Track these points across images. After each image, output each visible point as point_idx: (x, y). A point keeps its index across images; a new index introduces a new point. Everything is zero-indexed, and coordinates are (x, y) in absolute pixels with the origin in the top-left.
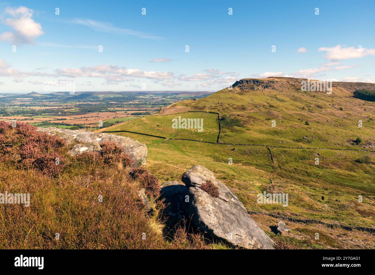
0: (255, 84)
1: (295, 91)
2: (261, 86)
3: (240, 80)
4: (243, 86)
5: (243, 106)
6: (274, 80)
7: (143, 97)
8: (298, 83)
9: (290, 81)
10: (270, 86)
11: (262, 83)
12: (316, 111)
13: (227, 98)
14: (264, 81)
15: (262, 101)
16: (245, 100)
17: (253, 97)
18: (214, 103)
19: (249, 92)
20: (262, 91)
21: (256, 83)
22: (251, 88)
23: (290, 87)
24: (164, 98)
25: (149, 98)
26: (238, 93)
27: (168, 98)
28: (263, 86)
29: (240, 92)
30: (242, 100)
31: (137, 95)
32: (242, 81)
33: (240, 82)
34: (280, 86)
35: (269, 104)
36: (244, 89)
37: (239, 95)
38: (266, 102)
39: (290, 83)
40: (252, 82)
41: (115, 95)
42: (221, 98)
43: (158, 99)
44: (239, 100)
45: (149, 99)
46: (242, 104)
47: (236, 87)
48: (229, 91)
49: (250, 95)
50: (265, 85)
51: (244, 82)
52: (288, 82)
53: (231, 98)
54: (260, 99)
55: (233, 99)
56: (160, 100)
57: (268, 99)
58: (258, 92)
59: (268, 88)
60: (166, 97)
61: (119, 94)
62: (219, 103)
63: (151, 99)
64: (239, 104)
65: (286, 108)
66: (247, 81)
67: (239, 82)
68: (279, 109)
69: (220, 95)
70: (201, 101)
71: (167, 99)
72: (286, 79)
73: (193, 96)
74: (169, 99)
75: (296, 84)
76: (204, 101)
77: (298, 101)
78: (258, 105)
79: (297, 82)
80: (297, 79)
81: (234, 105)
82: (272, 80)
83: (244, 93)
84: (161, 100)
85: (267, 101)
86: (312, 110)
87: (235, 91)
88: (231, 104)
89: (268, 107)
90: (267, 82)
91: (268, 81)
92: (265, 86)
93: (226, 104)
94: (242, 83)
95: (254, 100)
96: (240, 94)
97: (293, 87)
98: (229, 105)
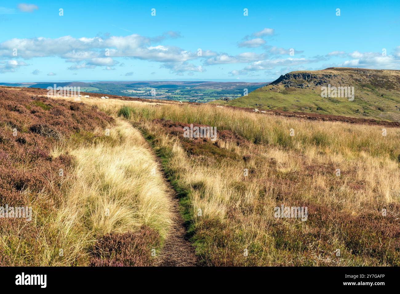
0: (305, 79)
1: (358, 89)
2: (312, 82)
3: (286, 75)
4: (288, 82)
5: (285, 108)
6: (331, 74)
7: (134, 92)
8: (365, 77)
9: (354, 75)
10: (324, 82)
11: (315, 77)
12: (372, 114)
13: (267, 98)
14: (317, 76)
15: (309, 102)
16: (288, 101)
17: (299, 96)
18: (251, 104)
19: (296, 91)
20: (313, 90)
21: (307, 78)
22: (300, 85)
23: (353, 82)
24: (170, 94)
25: (144, 93)
26: (281, 92)
27: (177, 94)
28: (315, 81)
29: (284, 91)
30: (285, 101)
31: (124, 89)
32: (288, 76)
33: (286, 77)
34: (339, 82)
35: (317, 106)
36: (289, 86)
37: (282, 94)
38: (314, 103)
39: (354, 78)
40: (302, 77)
41: (87, 88)
42: (259, 98)
43: (161, 95)
44: (281, 101)
45: (145, 95)
46: (285, 106)
47: (280, 83)
48: (270, 89)
49: (296, 94)
50: (318, 80)
51: (291, 77)
52: (352, 76)
53: (271, 98)
54: (308, 99)
55: (274, 99)
56: (164, 96)
57: (318, 99)
58: (307, 90)
59: (322, 84)
60: (173, 92)
61: (93, 87)
62: (256, 105)
63: (148, 96)
64: (281, 105)
65: (336, 111)
66: (295, 76)
67: (284, 76)
68: (327, 111)
69: (258, 94)
70: (236, 102)
71: (176, 96)
72: (350, 71)
73: (220, 90)
74: (179, 96)
75: (362, 78)
76: (239, 102)
77: (357, 102)
78: (303, 107)
79: (364, 75)
80: (366, 71)
81: (275, 107)
82: (328, 74)
83: (289, 92)
84: (165, 98)
85: (317, 102)
86: (368, 113)
87: (277, 90)
88: (272, 105)
89: (316, 110)
90: (321, 76)
91: (323, 75)
92: (318, 82)
93: (265, 106)
94: (289, 78)
95: (299, 101)
96: (284, 93)
97: (357, 83)
98: (268, 107)
